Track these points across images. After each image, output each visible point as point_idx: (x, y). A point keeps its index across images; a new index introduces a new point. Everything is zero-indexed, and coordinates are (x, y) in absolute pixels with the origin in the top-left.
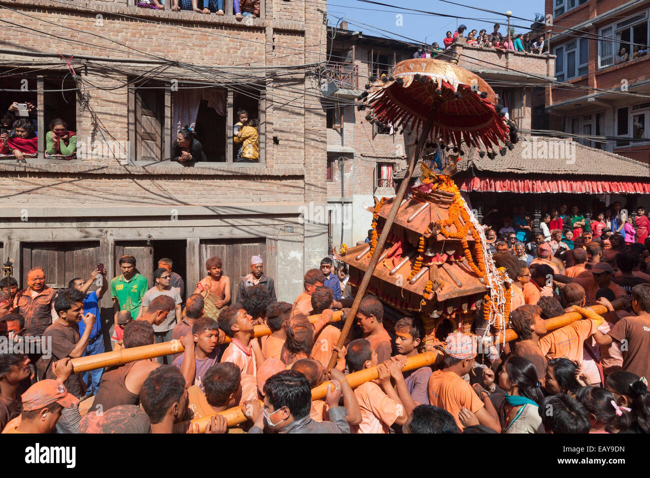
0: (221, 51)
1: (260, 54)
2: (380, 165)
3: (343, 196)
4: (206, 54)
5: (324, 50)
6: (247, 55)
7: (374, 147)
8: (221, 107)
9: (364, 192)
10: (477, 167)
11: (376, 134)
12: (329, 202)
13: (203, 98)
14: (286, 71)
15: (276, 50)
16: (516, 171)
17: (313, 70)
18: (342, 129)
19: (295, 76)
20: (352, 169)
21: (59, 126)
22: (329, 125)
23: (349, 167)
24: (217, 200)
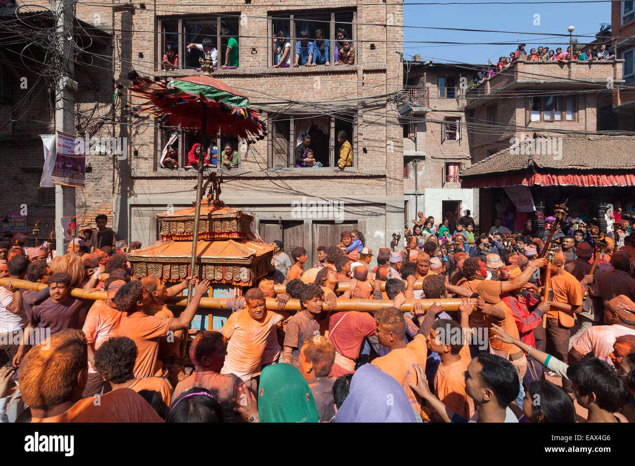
0: (327, 91)
1: (353, 90)
2: (448, 165)
3: (416, 189)
4: (317, 93)
5: (401, 81)
6: (344, 91)
7: (443, 150)
8: (326, 129)
9: (434, 186)
10: (538, 164)
11: (444, 140)
12: (405, 194)
13: (315, 123)
14: (373, 100)
15: (365, 85)
16: (579, 168)
17: (392, 97)
18: (415, 138)
19: (378, 103)
20: (424, 169)
21: (228, 147)
22: (405, 136)
23: (421, 167)
24: (323, 193)
